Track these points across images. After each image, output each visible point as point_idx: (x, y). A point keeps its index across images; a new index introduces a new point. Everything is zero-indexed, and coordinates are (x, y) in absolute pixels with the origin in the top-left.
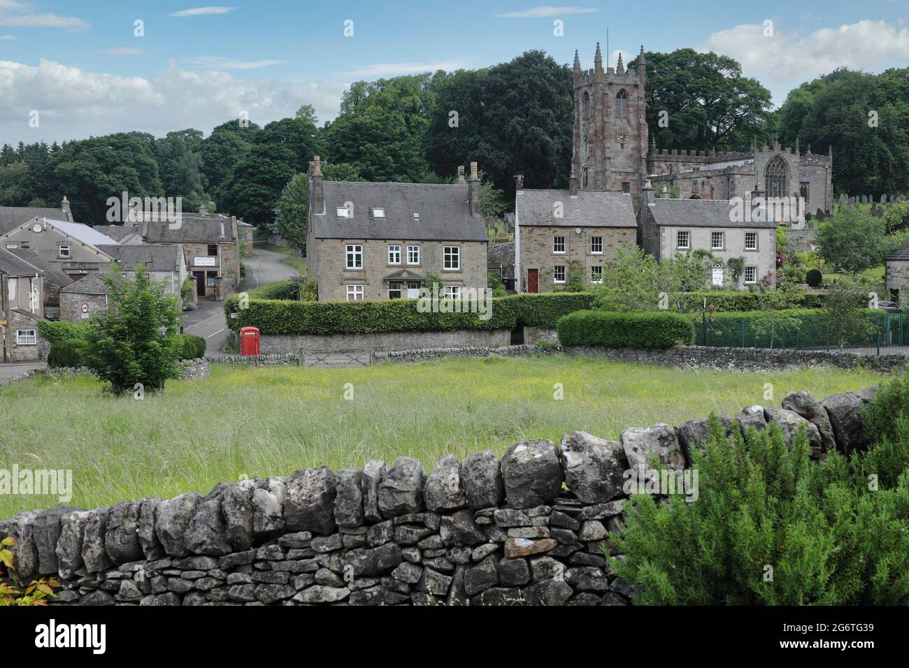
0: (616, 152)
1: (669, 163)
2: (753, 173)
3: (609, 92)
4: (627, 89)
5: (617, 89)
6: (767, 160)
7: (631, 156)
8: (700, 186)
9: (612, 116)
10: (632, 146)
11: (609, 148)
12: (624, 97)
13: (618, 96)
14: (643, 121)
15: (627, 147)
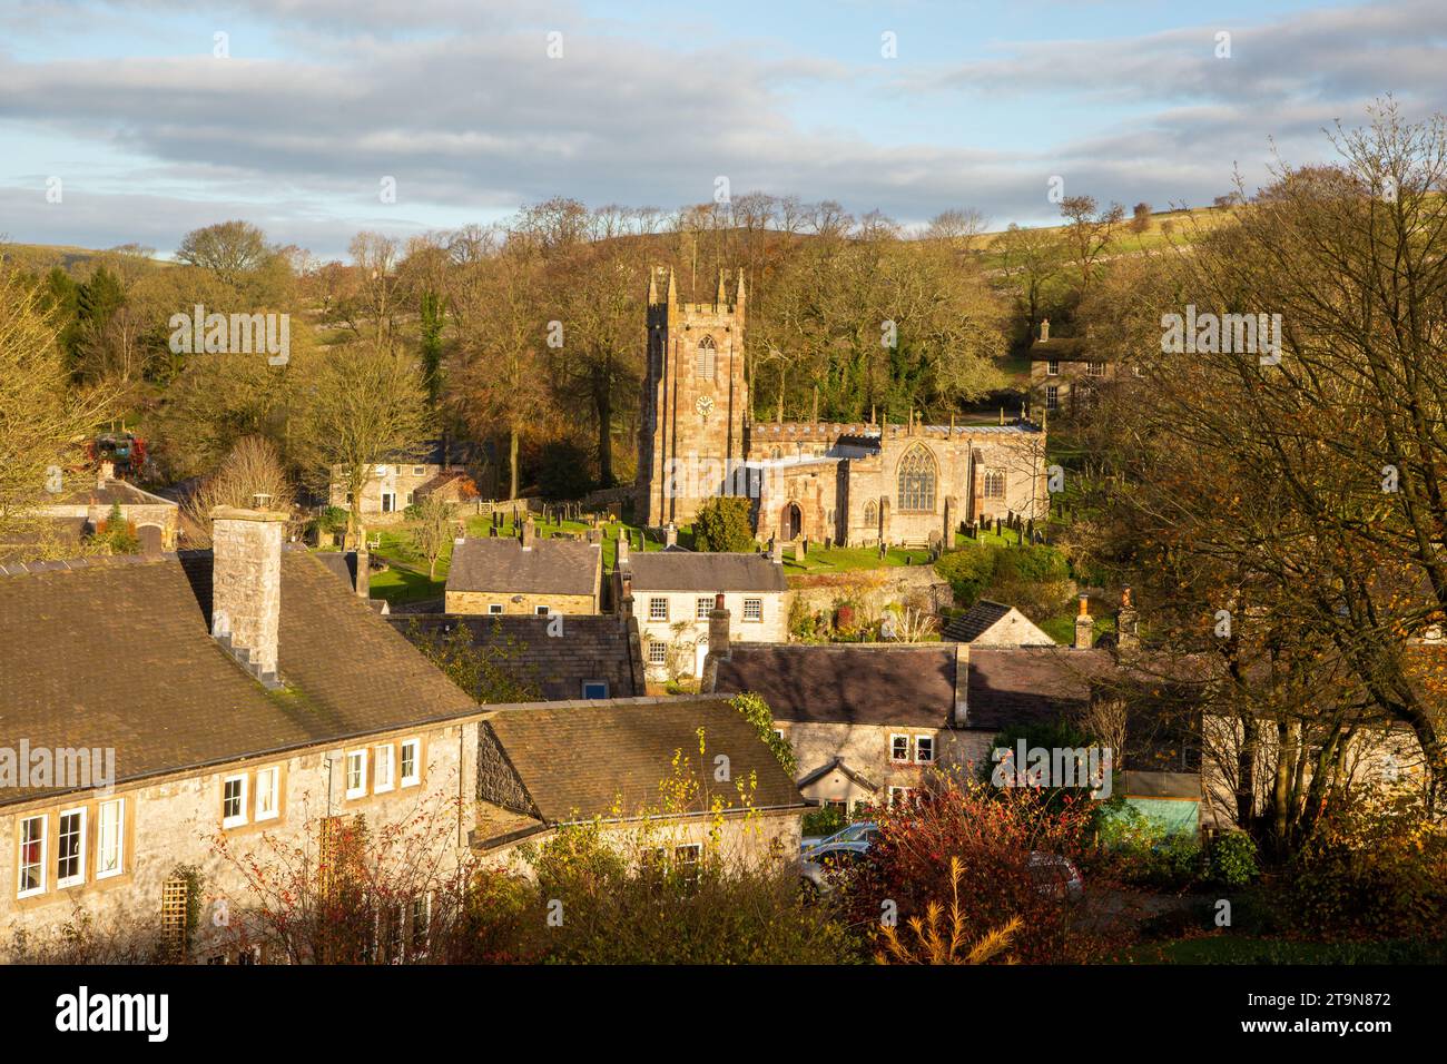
0: (695, 428)
1: (774, 444)
2: (879, 469)
3: (686, 340)
4: (716, 336)
5: (698, 336)
6: (901, 450)
7: (717, 434)
8: (801, 489)
9: (690, 376)
10: (719, 418)
11: (682, 423)
12: (712, 346)
13: (702, 345)
14: (738, 379)
15: (712, 421)
